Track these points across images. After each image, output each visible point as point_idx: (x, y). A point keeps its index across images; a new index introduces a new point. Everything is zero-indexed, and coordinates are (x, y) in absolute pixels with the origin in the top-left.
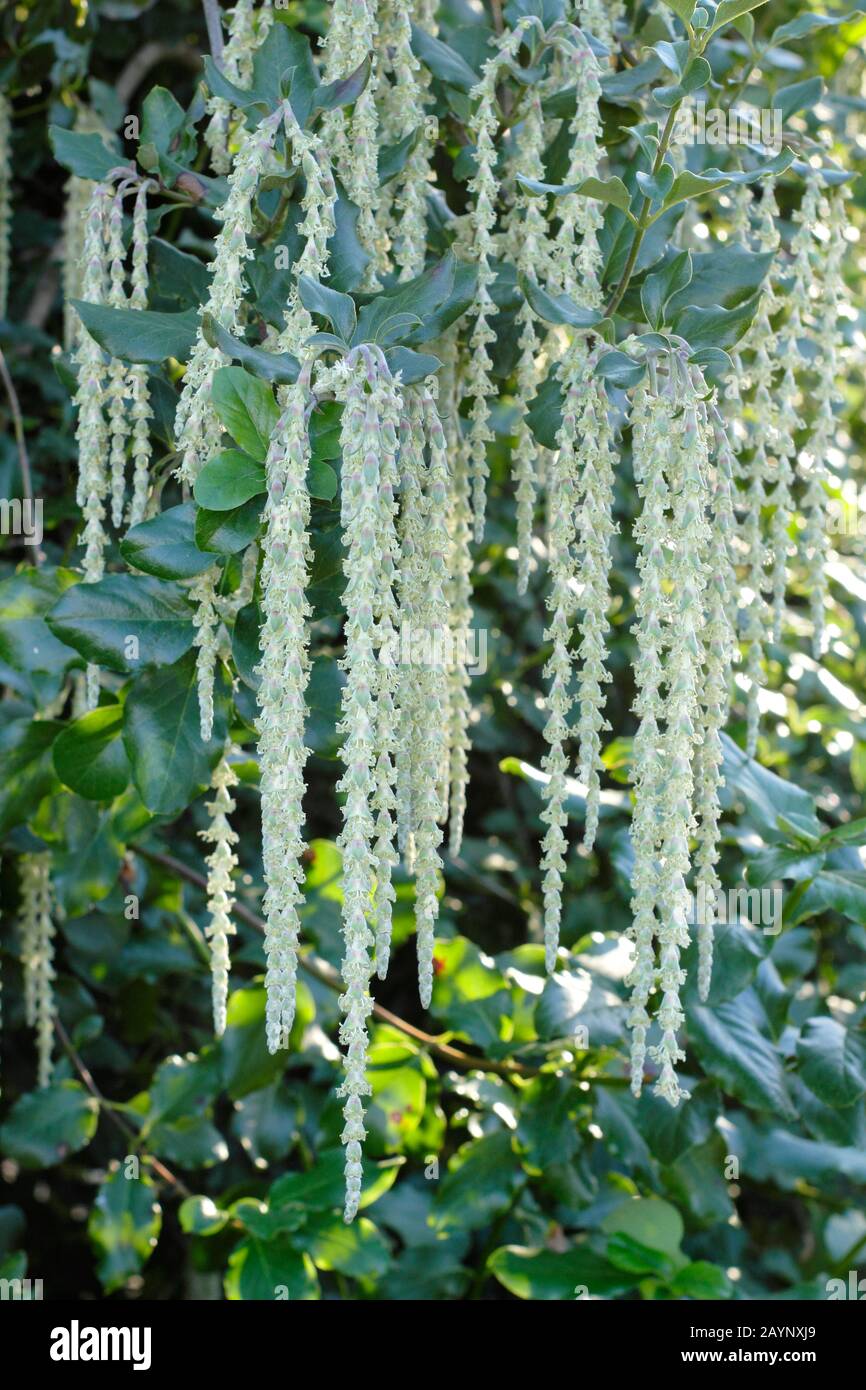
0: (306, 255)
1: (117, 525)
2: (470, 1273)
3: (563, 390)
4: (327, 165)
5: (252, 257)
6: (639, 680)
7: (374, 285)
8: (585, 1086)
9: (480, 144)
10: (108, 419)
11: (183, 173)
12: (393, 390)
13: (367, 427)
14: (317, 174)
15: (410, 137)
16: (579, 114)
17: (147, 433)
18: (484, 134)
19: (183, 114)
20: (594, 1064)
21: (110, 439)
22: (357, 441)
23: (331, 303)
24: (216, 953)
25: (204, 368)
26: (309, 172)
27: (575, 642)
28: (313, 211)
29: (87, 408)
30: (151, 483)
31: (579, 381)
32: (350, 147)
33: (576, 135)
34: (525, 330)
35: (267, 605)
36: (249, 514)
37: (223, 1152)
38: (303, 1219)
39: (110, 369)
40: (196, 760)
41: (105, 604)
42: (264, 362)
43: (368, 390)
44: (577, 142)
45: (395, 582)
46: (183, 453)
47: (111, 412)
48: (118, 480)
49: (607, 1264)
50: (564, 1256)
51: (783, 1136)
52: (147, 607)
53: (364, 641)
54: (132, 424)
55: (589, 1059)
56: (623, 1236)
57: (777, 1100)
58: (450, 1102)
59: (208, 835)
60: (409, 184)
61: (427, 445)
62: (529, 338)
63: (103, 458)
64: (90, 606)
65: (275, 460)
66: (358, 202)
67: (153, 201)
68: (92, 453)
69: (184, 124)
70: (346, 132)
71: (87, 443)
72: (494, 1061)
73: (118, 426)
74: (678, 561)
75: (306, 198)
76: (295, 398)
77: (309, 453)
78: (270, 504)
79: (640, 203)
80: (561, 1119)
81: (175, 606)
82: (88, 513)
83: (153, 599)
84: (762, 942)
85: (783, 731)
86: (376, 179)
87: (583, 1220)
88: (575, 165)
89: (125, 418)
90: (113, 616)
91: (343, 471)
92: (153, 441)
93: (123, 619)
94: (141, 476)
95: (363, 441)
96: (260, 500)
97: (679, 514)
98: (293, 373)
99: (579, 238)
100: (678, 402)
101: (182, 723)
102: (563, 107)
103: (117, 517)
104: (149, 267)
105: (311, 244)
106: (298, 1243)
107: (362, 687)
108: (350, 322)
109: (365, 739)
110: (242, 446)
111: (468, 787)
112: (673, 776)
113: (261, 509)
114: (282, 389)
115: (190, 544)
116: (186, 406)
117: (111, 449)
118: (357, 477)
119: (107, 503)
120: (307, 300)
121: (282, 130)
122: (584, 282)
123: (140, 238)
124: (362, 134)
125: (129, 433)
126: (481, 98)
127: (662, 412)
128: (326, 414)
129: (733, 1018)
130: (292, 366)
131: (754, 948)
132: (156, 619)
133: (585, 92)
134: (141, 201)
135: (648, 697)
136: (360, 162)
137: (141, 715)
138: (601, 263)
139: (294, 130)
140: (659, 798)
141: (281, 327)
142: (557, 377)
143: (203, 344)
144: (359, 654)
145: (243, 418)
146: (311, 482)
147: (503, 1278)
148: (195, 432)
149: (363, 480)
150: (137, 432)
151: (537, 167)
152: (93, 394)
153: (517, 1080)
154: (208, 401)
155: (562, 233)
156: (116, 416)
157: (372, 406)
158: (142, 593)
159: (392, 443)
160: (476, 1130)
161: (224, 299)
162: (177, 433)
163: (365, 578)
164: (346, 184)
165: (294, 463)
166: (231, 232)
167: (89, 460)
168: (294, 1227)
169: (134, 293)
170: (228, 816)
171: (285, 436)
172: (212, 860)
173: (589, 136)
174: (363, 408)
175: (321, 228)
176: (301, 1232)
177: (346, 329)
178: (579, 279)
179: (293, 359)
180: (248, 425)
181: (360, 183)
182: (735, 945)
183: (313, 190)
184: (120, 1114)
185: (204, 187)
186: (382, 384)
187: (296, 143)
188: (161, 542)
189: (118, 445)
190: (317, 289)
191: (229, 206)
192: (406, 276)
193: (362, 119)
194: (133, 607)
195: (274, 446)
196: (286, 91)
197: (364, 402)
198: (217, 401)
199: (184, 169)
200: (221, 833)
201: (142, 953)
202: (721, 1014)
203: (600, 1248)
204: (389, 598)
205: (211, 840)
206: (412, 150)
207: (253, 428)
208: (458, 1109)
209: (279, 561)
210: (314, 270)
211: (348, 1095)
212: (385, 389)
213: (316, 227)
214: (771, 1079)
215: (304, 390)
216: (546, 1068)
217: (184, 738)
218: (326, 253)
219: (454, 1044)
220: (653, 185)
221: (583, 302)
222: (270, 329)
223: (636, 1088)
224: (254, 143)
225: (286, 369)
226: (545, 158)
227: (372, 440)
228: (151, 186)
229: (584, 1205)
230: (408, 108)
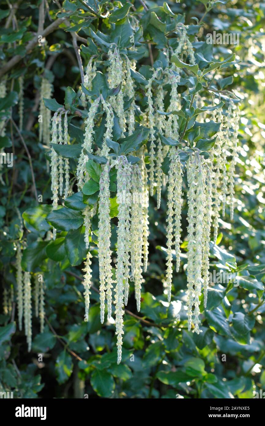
0: (107, 132)
1: (61, 195)
2: (151, 378)
3: (170, 160)
4: (111, 109)
5: (94, 133)
6: (188, 231)
7: (124, 136)
8: (180, 330)
9: (149, 100)
10: (59, 170)
11: (76, 110)
12: (129, 167)
13: (123, 176)
14: (109, 112)
15: (131, 99)
16: (172, 91)
17: (69, 172)
18: (149, 97)
19: (76, 94)
20: (182, 324)
21: (59, 174)
22: (121, 179)
23: (114, 145)
24: (86, 299)
25: (84, 159)
26: (107, 112)
27: (174, 222)
28: (108, 121)
29: (53, 167)
30: (70, 184)
31: (173, 159)
32: (117, 103)
33: (171, 96)
34: (159, 144)
35: (100, 217)
36: (95, 196)
37: (88, 348)
38: (110, 365)
39: (59, 157)
40: (83, 252)
41: (60, 215)
42: (98, 159)
43: (123, 167)
44: (172, 98)
45: (130, 212)
46: (79, 180)
47: (59, 168)
48: (61, 184)
49: (186, 375)
50: (176, 373)
51: (231, 341)
52: (70, 215)
53: (123, 226)
54: (65, 170)
55: (181, 323)
56: (190, 367)
57: (228, 333)
58: (146, 334)
59: (84, 270)
60: (131, 110)
61: (138, 178)
62: (160, 146)
63: (57, 179)
64: (56, 215)
65: (101, 183)
66: (119, 116)
67: (69, 115)
68: (55, 178)
69: (76, 97)
70: (116, 99)
71: (54, 175)
72: (157, 324)
73: (61, 171)
74: (198, 203)
75: (107, 118)
76: (106, 169)
77: (109, 181)
78: (100, 193)
79: (187, 116)
80: (174, 338)
81: (77, 215)
82: (53, 192)
83: (71, 213)
84: (223, 294)
85: (230, 234)
86: (123, 110)
87: (180, 364)
88: (172, 103)
89: (63, 169)
90: (62, 218)
91: (118, 185)
92: (70, 174)
93: (64, 219)
94: (67, 183)
95: (122, 179)
96: (98, 192)
97: (198, 192)
98: (105, 161)
99: (173, 122)
100: (197, 165)
101: (79, 243)
102: (168, 88)
103: (61, 193)
104: (68, 132)
105: (108, 129)
106: (109, 371)
107: (122, 237)
108: (118, 149)
109: (123, 249)
110: (94, 179)
111: (148, 255)
112: (197, 254)
113: (98, 194)
114: (102, 165)
115: (81, 202)
116: (79, 169)
117: (59, 177)
118: (121, 188)
119: (58, 190)
120: (108, 144)
121: (100, 102)
122: (174, 132)
123: (66, 125)
124: (120, 100)
125: (64, 173)
126: (148, 88)
127: (193, 167)
128: (113, 171)
129: (217, 312)
130: (105, 159)
131: (221, 296)
132: (72, 218)
133: (173, 86)
134: (66, 116)
135: (190, 236)
136: (119, 106)
137: (69, 242)
138: (178, 128)
139: (103, 102)
140: (193, 260)
141: (101, 149)
142: (168, 157)
143: (83, 154)
144: (122, 229)
145: (93, 172)
146: (110, 188)
147: (160, 379)
148: (82, 175)
149: (122, 189)
150: (66, 172)
151: (162, 104)
152: (55, 164)
153: (163, 328)
154: (85, 167)
155: (169, 120)
156: (61, 168)
157: (124, 171)
158: (69, 212)
159: (129, 179)
160: (153, 342)
161: (87, 143)
162: (77, 175)
163: (123, 212)
164: (116, 112)
165: (106, 184)
166: (89, 127)
167: (54, 180)
168: (108, 367)
169: (65, 139)
170: (90, 266)
171: (104, 177)
172: (85, 276)
173: (175, 97)
174: (122, 171)
175: (111, 125)
176: (109, 368)
177: (117, 151)
178: (173, 132)
179: (105, 157)
180: (94, 173)
181: (119, 112)
182: (216, 295)
183: (108, 116)
184: (62, 339)
185: (81, 113)
186: (126, 165)
187: (104, 105)
188: (74, 201)
189: (61, 176)
190: (110, 142)
191: (88, 120)
192: (130, 133)
193: (119, 96)
194: (67, 215)
195: (101, 179)
196: (101, 92)
197: (122, 170)
198: (87, 168)
199: (76, 109)
200: (88, 270)
201: (64, 297)
202: (214, 311)
203: (184, 370)
204: (128, 216)
205: (85, 271)
206: (132, 102)
207: (96, 174)
208: (147, 336)
209: (103, 207)
210: (109, 135)
211: (118, 334)
212: (127, 167)
213: (109, 125)
214: (226, 328)
215: (108, 167)
216: (170, 325)
217: (80, 247)
218: (112, 130)
219: (146, 319)
220: (190, 112)
221: (174, 138)
222: (99, 149)
223: (189, 330)
224: (94, 105)
225: (104, 161)
226: (164, 101)
227: (124, 179)
228: (68, 112)
229: (180, 360)
230: (130, 92)
